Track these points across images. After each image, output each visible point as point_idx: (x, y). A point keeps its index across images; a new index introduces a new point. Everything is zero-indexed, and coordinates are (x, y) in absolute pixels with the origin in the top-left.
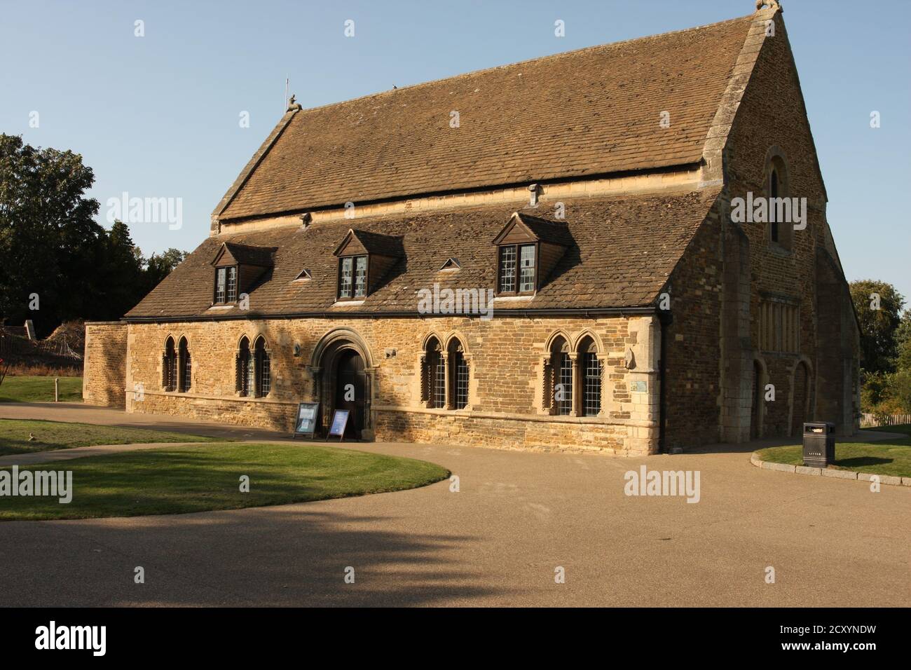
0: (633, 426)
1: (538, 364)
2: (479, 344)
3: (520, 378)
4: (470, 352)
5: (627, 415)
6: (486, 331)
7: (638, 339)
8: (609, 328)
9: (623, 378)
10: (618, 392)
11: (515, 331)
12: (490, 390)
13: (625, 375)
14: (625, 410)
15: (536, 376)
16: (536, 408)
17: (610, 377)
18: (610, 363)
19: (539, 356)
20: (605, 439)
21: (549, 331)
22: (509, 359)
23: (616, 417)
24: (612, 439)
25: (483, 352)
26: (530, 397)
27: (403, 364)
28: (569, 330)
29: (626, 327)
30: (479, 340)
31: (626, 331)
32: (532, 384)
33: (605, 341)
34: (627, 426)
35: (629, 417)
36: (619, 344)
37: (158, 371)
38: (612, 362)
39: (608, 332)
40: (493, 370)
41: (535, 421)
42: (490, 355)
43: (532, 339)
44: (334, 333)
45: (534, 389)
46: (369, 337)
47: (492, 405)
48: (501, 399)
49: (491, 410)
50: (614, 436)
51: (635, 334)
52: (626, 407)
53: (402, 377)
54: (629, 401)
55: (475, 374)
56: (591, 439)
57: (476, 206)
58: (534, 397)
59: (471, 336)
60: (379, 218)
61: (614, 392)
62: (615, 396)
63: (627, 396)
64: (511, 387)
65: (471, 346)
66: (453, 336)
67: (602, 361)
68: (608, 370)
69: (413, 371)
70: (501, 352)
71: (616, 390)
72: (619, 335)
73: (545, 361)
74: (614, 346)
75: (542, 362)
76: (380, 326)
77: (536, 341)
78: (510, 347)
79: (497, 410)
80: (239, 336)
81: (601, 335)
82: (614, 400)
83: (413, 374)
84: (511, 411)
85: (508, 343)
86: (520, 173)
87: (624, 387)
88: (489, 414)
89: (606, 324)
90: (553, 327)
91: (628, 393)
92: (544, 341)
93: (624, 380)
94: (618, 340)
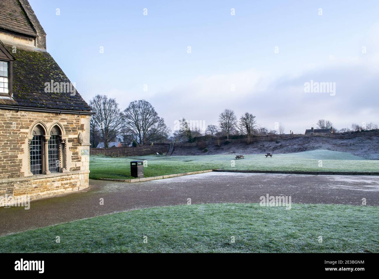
0: (82, 174)
1: (24, 143)
3: (10, 154)
5: (78, 169)
7: (85, 128)
8: (68, 121)
9: (76, 149)
10: (74, 156)
13: (78, 147)
14: (78, 166)
15: (23, 151)
16: (24, 173)
17: (69, 149)
18: (69, 141)
19: (26, 138)
20: (67, 184)
21: (32, 121)
23: (74, 170)
24: (71, 183)
26: (19, 165)
28: (44, 121)
29: (79, 121)
31: (78, 124)
32: (20, 156)
33: (67, 129)
34: (79, 174)
35: (79, 169)
38: (70, 141)
39: (68, 123)
43: (19, 126)
45: (21, 160)
50: (72, 181)
51: (82, 126)
52: (78, 164)
54: (80, 161)
56: (60, 185)
58: (22, 164)
61: (72, 157)
62: (72, 159)
63: (78, 158)
64: (3, 160)
67: (64, 140)
68: (69, 145)
71: (73, 156)
72: (74, 126)
73: (30, 141)
74: (71, 132)
75: (27, 141)
81: (64, 125)
82: (72, 161)
87: (77, 153)
89: (67, 119)
90: (34, 119)
91: (79, 157)
92: (28, 128)
93: (77, 150)
94: (74, 128)
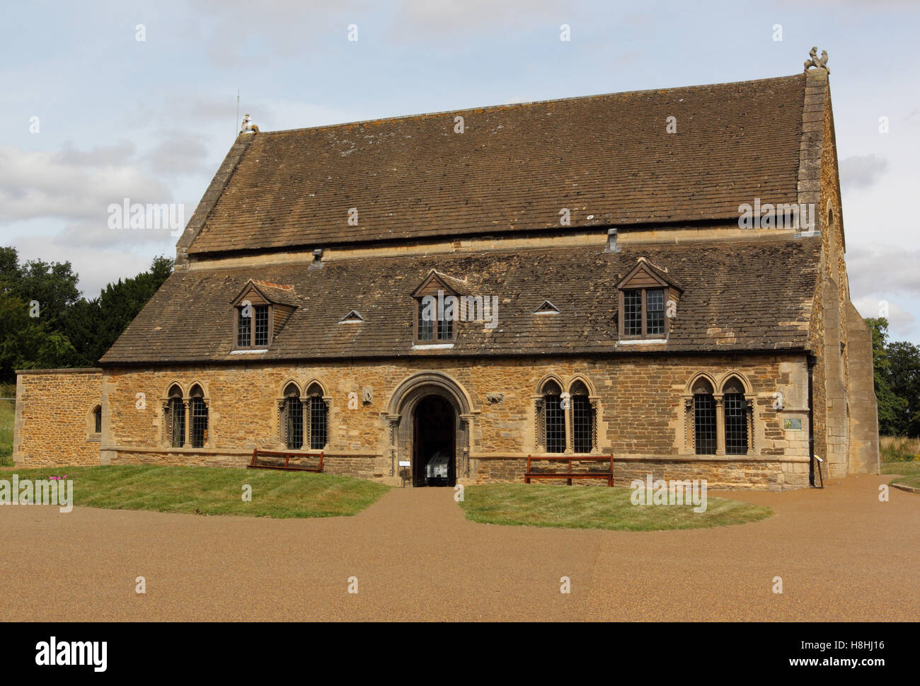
0: (787, 462)
1: (678, 405)
2: (608, 386)
3: (657, 420)
4: (597, 395)
5: (780, 451)
6: (616, 374)
7: (791, 379)
8: (757, 369)
9: (774, 417)
10: (770, 430)
11: (650, 374)
12: (622, 432)
13: (778, 413)
14: (778, 446)
15: (676, 417)
16: (678, 449)
17: (760, 416)
18: (759, 403)
19: (679, 397)
20: (756, 475)
21: (691, 373)
22: (644, 402)
23: (769, 453)
24: (764, 476)
25: (612, 395)
26: (671, 437)
27: (510, 409)
28: (712, 372)
29: (777, 369)
30: (609, 383)
31: (777, 373)
32: (672, 424)
33: (755, 383)
34: (781, 462)
35: (783, 453)
36: (770, 385)
37: (154, 424)
38: (761, 402)
39: (756, 373)
40: (627, 413)
41: (676, 462)
42: (620, 398)
43: (671, 381)
44: (417, 378)
45: (674, 430)
46: (466, 382)
47: (625, 447)
48: (635, 441)
49: (624, 452)
50: (767, 472)
51: (786, 376)
52: (779, 444)
53: (511, 422)
54: (783, 438)
55: (603, 417)
56: (741, 475)
57: (544, 248)
58: (674, 436)
59: (598, 380)
60: (420, 257)
61: (766, 430)
62: (766, 434)
63: (779, 434)
64: (647, 429)
65: (599, 388)
66: (576, 379)
67: (750, 401)
68: (758, 410)
69: (525, 416)
70: (633, 394)
71: (768, 428)
72: (769, 376)
73: (686, 402)
74: (764, 387)
75: (682, 402)
76: (480, 371)
77: (675, 382)
78: (644, 389)
79: (630, 452)
80: (282, 383)
81: (749, 377)
82: (766, 438)
83: (526, 419)
84: (648, 453)
85: (642, 385)
86: (592, 216)
87: (776, 425)
88: (622, 456)
89: (755, 366)
90: (694, 369)
91: (780, 431)
92: (684, 383)
93: (776, 419)
94: (769, 380)
